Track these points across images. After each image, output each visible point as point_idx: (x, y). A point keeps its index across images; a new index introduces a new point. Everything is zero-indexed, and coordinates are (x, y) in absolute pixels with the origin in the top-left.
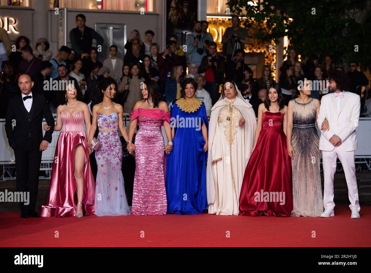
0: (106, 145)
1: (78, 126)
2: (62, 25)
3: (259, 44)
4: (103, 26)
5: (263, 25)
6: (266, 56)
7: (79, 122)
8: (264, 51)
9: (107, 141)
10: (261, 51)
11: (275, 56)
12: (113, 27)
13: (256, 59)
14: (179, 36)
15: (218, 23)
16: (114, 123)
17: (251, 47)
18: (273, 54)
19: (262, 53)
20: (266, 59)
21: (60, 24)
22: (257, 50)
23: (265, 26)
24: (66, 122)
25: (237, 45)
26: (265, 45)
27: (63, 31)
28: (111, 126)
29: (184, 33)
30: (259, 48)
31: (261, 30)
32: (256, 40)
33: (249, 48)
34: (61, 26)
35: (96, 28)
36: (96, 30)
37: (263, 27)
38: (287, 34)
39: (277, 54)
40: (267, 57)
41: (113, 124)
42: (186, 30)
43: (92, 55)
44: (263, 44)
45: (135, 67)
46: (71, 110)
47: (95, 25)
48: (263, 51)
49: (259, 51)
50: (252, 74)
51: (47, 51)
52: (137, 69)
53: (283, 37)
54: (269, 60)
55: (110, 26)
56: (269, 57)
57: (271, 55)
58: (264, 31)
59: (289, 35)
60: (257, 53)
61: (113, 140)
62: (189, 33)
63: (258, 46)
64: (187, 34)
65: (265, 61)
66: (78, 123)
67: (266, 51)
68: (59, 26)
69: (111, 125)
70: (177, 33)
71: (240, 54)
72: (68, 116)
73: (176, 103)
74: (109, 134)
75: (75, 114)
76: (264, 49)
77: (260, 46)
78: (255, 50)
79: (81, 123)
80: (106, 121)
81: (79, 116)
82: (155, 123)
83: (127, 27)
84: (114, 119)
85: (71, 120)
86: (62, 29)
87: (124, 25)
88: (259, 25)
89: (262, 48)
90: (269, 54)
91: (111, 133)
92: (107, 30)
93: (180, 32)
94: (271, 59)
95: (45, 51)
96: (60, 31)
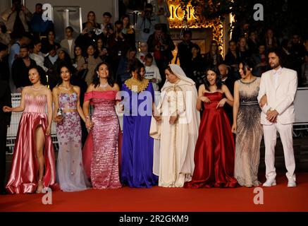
0: (69, 124)
1: (40, 108)
3: (207, 20)
4: (60, 8)
6: (213, 31)
9: (70, 120)
12: (69, 10)
13: (204, 34)
17: (200, 24)
18: (221, 29)
19: (210, 28)
22: (205, 26)
26: (212, 21)
30: (207, 24)
39: (224, 28)
40: (215, 32)
43: (50, 36)
44: (211, 19)
48: (211, 26)
49: (207, 27)
54: (216, 35)
55: (66, 8)
56: (217, 31)
61: (75, 119)
63: (206, 22)
65: (213, 35)
67: (214, 26)
74: (72, 113)
75: (38, 97)
76: (211, 24)
77: (208, 22)
78: (203, 26)
79: (43, 105)
81: (41, 99)
82: (109, 103)
87: (79, 7)
90: (217, 29)
92: (64, 12)
94: (218, 34)
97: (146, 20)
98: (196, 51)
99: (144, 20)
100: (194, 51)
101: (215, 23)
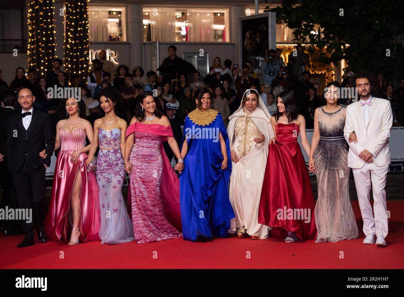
0: (106, 164)
1: (78, 144)
2: (155, 55)
3: (320, 66)
4: (189, 55)
5: (323, 51)
6: (326, 76)
7: (79, 139)
8: (325, 73)
9: (107, 159)
10: (322, 73)
11: (334, 76)
12: (197, 56)
13: (317, 79)
14: (253, 61)
15: (285, 50)
16: (115, 140)
17: (314, 70)
18: (333, 75)
19: (323, 74)
20: (326, 79)
21: (154, 55)
22: (319, 72)
23: (325, 51)
24: (64, 139)
25: (302, 68)
26: (325, 67)
27: (156, 60)
28: (112, 144)
29: (257, 58)
30: (320, 70)
31: (322, 54)
32: (317, 63)
33: (312, 70)
34: (154, 57)
35: (183, 57)
36: (183, 59)
37: (323, 52)
38: (344, 58)
39: (336, 75)
40: (327, 78)
41: (114, 142)
42: (259, 56)
43: (181, 80)
44: (324, 66)
45: (218, 89)
46: (71, 127)
47: (183, 55)
48: (323, 72)
49: (320, 73)
50: (316, 92)
51: (142, 77)
52: (219, 90)
53: (341, 60)
54: (329, 80)
55: (195, 55)
56: (329, 77)
57: (330, 75)
58: (325, 56)
59: (346, 58)
60: (319, 74)
61: (114, 159)
62: (261, 59)
63: (319, 68)
64: (260, 59)
65: (326, 80)
66: (77, 141)
67: (326, 72)
68: (153, 56)
69: (112, 142)
70: (252, 59)
71: (307, 75)
72: (67, 133)
73: (188, 116)
74: (109, 151)
75: (75, 131)
76: (324, 70)
77: (321, 68)
78: (317, 72)
79: (81, 141)
80: (106, 138)
81: (78, 133)
82: (153, 140)
83: (209, 56)
84: (115, 136)
85: (70, 138)
86: (155, 59)
87: (207, 53)
88: (320, 50)
89: (322, 70)
90: (329, 75)
91: (112, 151)
92: (193, 58)
93: (254, 58)
94: (330, 79)
95: (141, 77)
96: (153, 61)
97: (270, 64)
98: (312, 92)
99: (268, 64)
100: (311, 92)
101: (328, 69)
